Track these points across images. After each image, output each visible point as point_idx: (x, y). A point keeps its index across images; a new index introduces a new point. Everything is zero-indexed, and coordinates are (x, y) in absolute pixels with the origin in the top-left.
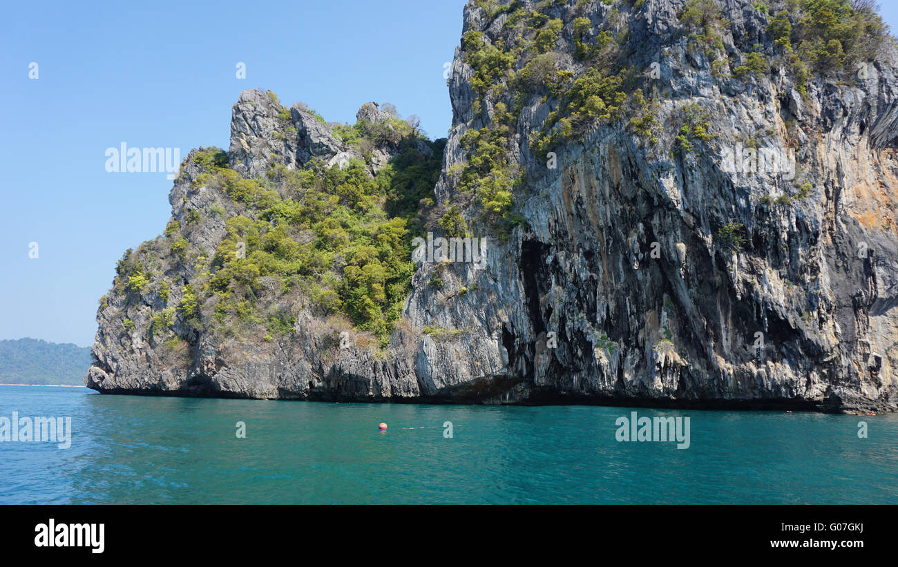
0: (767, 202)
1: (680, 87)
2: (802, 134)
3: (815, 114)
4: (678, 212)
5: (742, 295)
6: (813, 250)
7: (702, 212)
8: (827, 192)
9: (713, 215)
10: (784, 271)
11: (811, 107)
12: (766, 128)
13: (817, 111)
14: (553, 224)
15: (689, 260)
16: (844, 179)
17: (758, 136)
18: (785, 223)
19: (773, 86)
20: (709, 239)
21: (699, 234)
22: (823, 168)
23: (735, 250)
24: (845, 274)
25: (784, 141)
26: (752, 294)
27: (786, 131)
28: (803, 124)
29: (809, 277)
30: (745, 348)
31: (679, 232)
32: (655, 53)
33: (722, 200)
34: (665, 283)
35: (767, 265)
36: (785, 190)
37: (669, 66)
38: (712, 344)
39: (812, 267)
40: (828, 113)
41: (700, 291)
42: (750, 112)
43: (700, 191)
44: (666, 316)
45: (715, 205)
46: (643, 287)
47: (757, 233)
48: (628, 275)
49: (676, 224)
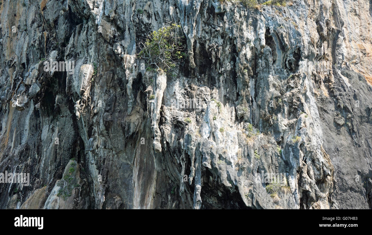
6: (293, 78)
7: (127, 19)
10: (244, 110)
18: (249, 34)
23: (164, 68)
26: (182, 141)
29: (286, 121)
31: (92, 52)
34: (75, 143)
35: (215, 97)
39: (291, 104)
41: (109, 145)
44: (56, 193)
45: (147, 8)
46: (45, 150)
47: (203, 45)
48: (33, 135)
49: (91, 40)
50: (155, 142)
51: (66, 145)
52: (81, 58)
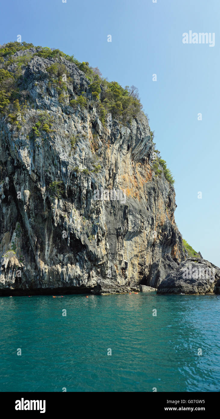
0: (77, 171)
1: (41, 104)
2: (100, 142)
3: (108, 134)
4: (28, 171)
5: (58, 224)
7: (41, 173)
8: (110, 174)
9: (47, 175)
10: (83, 212)
11: (106, 130)
12: (82, 134)
13: (109, 133)
15: (31, 201)
16: (119, 170)
17: (77, 137)
19: (89, 115)
20: (43, 189)
21: (38, 185)
22: (108, 161)
23: (57, 197)
24: (114, 217)
25: (91, 143)
26: (63, 223)
27: (93, 139)
28: (101, 138)
29: (95, 216)
30: (57, 256)
31: (27, 184)
32: (30, 83)
33: (53, 167)
34: (18, 215)
35: (74, 207)
36: (88, 167)
37: (36, 91)
38: (39, 253)
39: (97, 210)
40: (113, 135)
41: (36, 220)
42: (75, 124)
43: (42, 160)
44: (15, 235)
45: (49, 170)
46: (5, 217)
47: (70, 188)
49: (26, 179)
50: (55, 224)
51: (14, 216)
52: (23, 186)
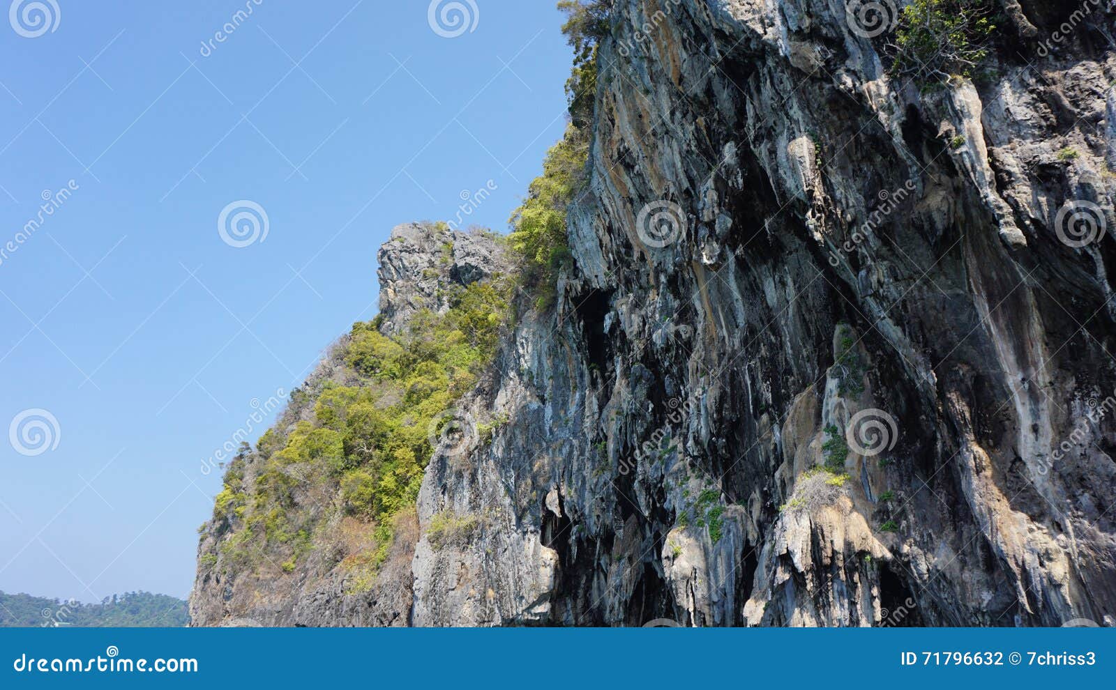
4: (776, 52)
5: (1026, 224)
14: (606, 239)
20: (878, 88)
23: (961, 71)
31: (796, 112)
34: (831, 292)
41: (902, 270)
44: (835, 392)
46: (783, 322)
48: (751, 304)
49: (785, 91)
51: (817, 303)
52: (781, 133)
